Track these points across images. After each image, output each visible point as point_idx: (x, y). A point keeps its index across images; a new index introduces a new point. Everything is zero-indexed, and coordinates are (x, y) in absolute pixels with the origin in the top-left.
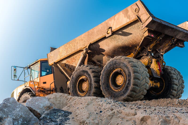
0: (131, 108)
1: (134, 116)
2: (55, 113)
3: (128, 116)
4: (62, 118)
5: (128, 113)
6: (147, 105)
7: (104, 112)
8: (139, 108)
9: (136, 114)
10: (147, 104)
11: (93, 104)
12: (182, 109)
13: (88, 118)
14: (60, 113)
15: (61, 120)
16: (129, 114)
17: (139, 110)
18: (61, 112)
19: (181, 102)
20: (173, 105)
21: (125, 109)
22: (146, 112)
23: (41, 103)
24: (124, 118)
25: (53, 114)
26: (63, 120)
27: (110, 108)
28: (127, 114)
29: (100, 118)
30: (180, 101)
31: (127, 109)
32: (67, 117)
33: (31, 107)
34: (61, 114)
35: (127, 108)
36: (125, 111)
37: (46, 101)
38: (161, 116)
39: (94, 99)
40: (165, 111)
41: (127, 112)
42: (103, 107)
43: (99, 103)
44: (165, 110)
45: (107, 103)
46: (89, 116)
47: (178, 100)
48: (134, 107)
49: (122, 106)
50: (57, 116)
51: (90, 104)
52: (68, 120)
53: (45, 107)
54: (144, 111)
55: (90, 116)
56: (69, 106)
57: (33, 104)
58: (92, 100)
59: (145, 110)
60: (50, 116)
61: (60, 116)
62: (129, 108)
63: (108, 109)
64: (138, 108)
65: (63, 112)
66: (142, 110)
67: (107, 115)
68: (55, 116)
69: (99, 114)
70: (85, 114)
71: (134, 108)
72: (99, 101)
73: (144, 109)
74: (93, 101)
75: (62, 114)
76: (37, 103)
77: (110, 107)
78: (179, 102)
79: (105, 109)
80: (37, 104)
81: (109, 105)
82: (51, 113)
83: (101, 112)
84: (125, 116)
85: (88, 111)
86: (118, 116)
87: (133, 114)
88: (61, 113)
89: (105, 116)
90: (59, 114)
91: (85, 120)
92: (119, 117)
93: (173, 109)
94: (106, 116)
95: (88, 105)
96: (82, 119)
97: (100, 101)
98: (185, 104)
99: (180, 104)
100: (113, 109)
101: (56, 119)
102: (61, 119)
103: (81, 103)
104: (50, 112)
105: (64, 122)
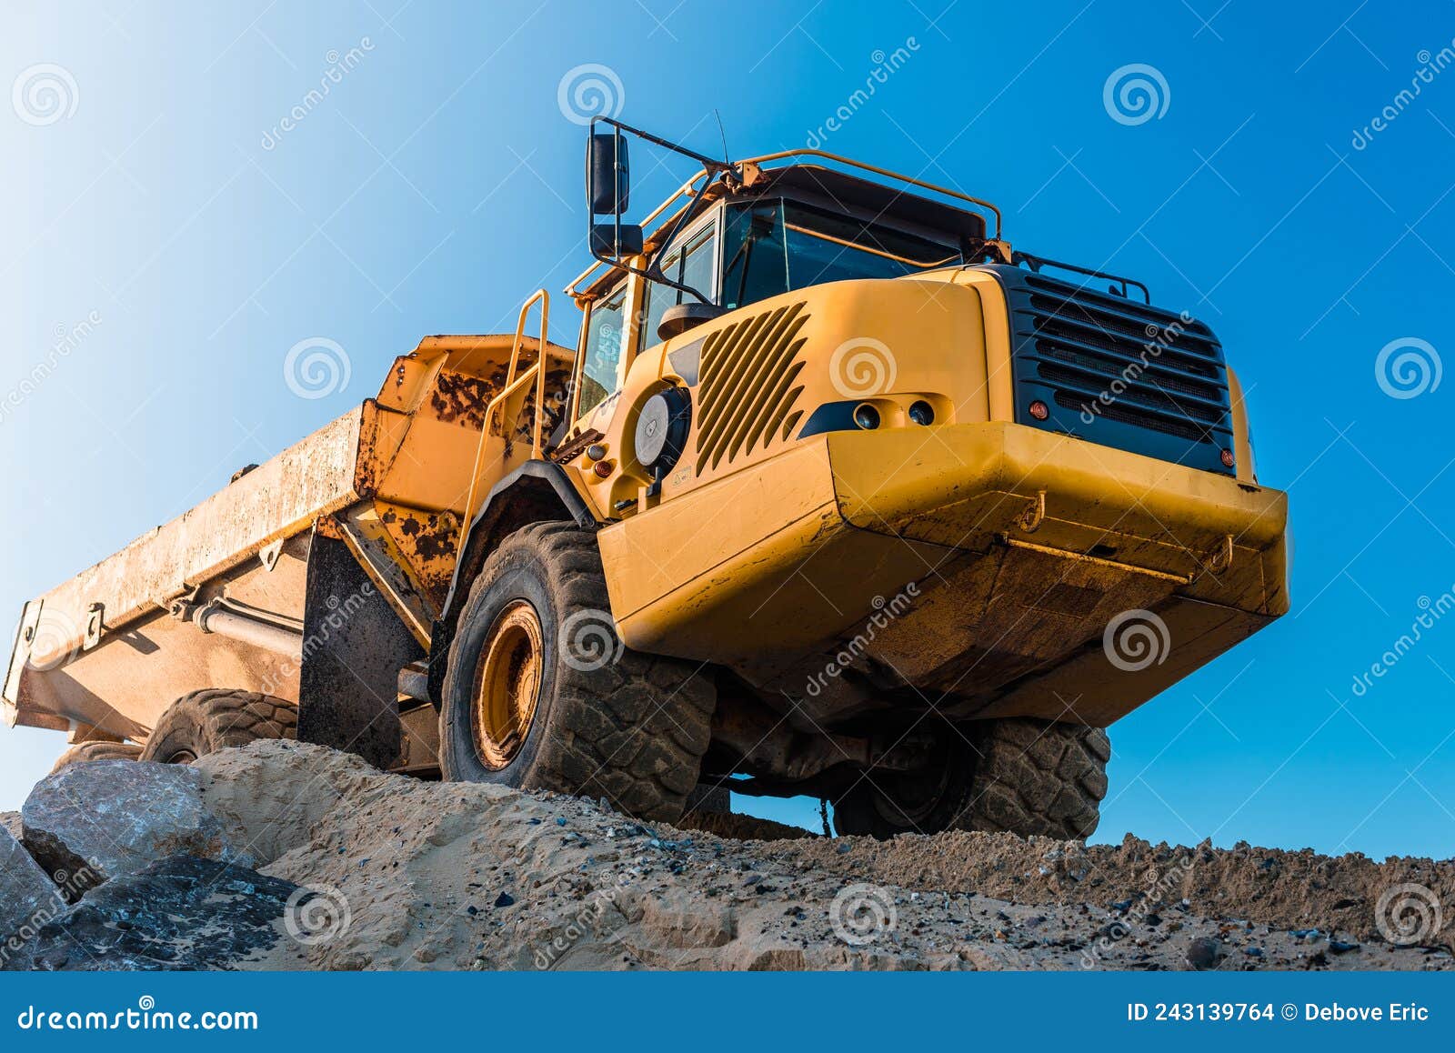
0: (713, 886)
1: (716, 949)
2: (187, 887)
3: (680, 945)
4: (219, 930)
5: (679, 924)
6: (856, 872)
7: (526, 907)
8: (761, 890)
9: (729, 934)
10: (853, 867)
11: (473, 840)
12: (1042, 919)
13: (394, 941)
14: (220, 890)
15: (202, 945)
16: (686, 930)
17: (756, 906)
18: (229, 886)
19: (1070, 862)
20: (1016, 879)
21: (672, 894)
22: (794, 925)
23: (137, 808)
24: (651, 955)
25: (161, 896)
26: (224, 944)
27: (574, 879)
28: (673, 929)
29: (481, 946)
30: (1066, 857)
31: (682, 892)
32: (264, 928)
33: (58, 831)
34: (228, 899)
35: (684, 884)
36: (666, 906)
37: (176, 797)
38: (875, 958)
39: (490, 803)
40: (921, 925)
41: (675, 916)
42: (532, 868)
43: (510, 837)
44: (925, 916)
45: (566, 842)
46: (408, 927)
47: (1061, 848)
48: (735, 881)
49: (659, 867)
50: (187, 913)
51: (452, 840)
52: (259, 946)
53: (162, 837)
54: (787, 913)
55: (415, 932)
56: (321, 846)
57: (76, 811)
58: (478, 809)
59: (797, 912)
60: (133, 913)
61: (212, 911)
62: (700, 882)
63: (556, 880)
64: (753, 888)
65: (249, 889)
66: (774, 909)
67: (534, 930)
68: (176, 911)
69: (484, 914)
70: (386, 907)
71: (730, 888)
72: (518, 816)
73: (791, 897)
74: (480, 817)
75: (240, 898)
76: (102, 809)
77: (572, 872)
78: (1059, 867)
79: (538, 885)
80: (107, 816)
81: (576, 853)
82: (146, 888)
83: (504, 901)
84: (657, 946)
85: (414, 887)
86: (610, 940)
87: (712, 934)
88: (228, 892)
89: (517, 937)
90: (215, 898)
91: (367, 956)
92: (619, 947)
93: (984, 913)
94: (526, 933)
95: (435, 842)
96: (351, 946)
97: (528, 818)
98: (1098, 883)
99: (1064, 878)
100: (589, 889)
101: (173, 933)
102: (210, 938)
103: (393, 825)
104: (142, 878)
105: (225, 958)
